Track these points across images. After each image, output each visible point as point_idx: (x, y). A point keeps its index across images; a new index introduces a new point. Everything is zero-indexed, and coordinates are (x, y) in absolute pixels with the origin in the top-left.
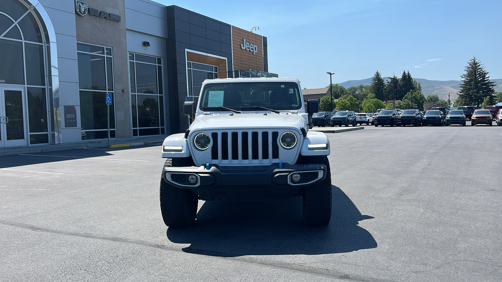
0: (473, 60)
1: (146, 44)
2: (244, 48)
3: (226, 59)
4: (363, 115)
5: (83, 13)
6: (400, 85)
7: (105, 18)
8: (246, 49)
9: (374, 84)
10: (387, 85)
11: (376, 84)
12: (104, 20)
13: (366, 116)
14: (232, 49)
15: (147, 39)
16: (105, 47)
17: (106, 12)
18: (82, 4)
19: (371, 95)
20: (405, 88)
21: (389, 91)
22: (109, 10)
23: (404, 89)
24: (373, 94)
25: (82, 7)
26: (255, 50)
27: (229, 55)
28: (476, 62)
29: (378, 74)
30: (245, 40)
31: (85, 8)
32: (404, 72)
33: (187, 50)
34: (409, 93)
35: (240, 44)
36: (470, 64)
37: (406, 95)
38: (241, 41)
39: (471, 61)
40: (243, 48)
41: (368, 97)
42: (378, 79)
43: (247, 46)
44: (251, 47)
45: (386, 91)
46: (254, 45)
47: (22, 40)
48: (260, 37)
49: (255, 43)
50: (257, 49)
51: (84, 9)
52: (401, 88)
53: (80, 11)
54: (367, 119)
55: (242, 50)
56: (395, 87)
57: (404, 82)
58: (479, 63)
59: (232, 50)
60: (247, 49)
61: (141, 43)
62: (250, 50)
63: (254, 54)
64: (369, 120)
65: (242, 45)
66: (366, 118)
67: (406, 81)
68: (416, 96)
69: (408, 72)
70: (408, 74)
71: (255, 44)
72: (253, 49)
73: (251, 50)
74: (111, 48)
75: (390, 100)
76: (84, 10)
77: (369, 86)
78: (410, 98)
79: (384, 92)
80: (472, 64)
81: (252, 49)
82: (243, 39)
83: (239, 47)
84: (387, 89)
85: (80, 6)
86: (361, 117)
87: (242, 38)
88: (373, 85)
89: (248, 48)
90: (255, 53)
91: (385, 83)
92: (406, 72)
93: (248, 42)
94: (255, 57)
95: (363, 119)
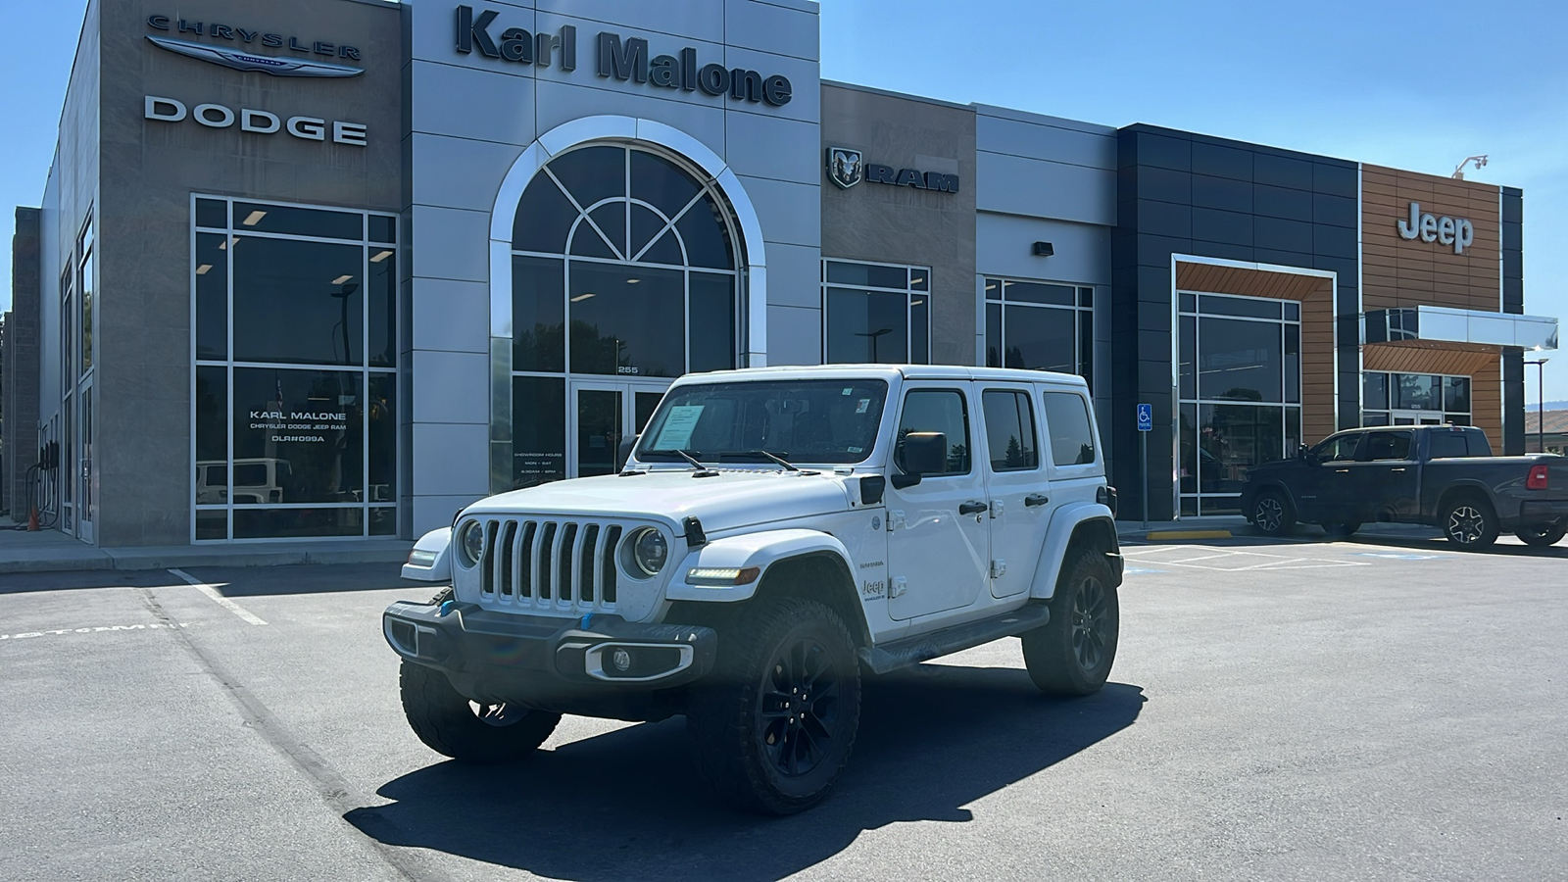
1: (1042, 249)
2: (1413, 235)
3: (1333, 275)
5: (848, 179)
7: (913, 186)
8: (1420, 235)
12: (910, 194)
14: (1360, 239)
15: (1044, 235)
16: (909, 268)
17: (917, 169)
18: (848, 155)
22: (924, 164)
25: (848, 165)
26: (1464, 237)
27: (1345, 265)
30: (1415, 208)
31: (855, 166)
33: (1176, 257)
35: (1397, 223)
38: (1403, 213)
40: (1405, 233)
43: (1425, 228)
44: (1442, 230)
46: (1458, 222)
47: (683, 265)
48: (1493, 189)
49: (1464, 212)
50: (1470, 234)
51: (852, 168)
53: (840, 177)
55: (1400, 243)
59: (1360, 245)
60: (1425, 237)
61: (1027, 248)
62: (1437, 238)
63: (1459, 249)
65: (1403, 225)
71: (1462, 218)
72: (1454, 236)
73: (1443, 240)
74: (929, 269)
76: (853, 171)
81: (1447, 236)
82: (1409, 205)
83: (1392, 232)
85: (840, 162)
87: (1403, 203)
89: (1430, 233)
90: (1463, 247)
93: (1433, 213)
94: (1464, 261)
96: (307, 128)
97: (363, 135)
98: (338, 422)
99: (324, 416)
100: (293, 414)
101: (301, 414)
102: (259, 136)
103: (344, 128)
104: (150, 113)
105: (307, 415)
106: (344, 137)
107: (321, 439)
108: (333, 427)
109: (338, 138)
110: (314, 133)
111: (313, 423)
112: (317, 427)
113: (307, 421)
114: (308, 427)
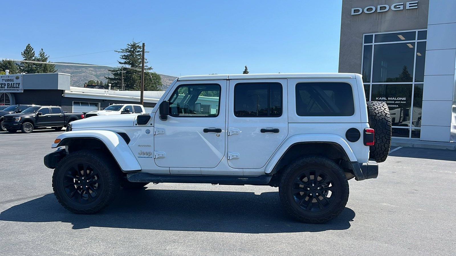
96: (397, 7)
97: (416, 4)
98: (403, 101)
99: (399, 99)
100: (389, 98)
101: (391, 98)
102: (383, 13)
103: (410, 4)
104: (353, 13)
105: (393, 99)
106: (410, 7)
107: (397, 106)
108: (401, 102)
109: (407, 8)
110: (400, 8)
111: (395, 101)
112: (396, 102)
113: (393, 100)
114: (394, 102)
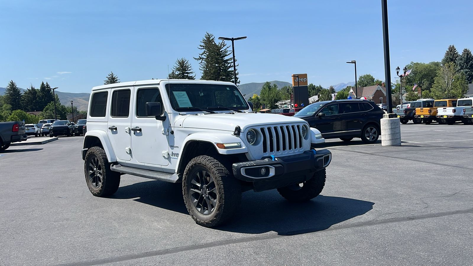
0: (111, 75)
4: (31, 127)
6: (38, 96)
9: (9, 94)
10: (25, 96)
11: (11, 95)
13: (34, 127)
19: (6, 107)
20: (45, 100)
21: (28, 102)
23: (43, 100)
24: (9, 105)
28: (113, 77)
29: (12, 84)
32: (43, 83)
34: (50, 104)
36: (109, 79)
37: (46, 107)
39: (109, 76)
41: (3, 108)
42: (13, 90)
45: (23, 102)
52: (41, 99)
54: (36, 130)
56: (35, 98)
57: (43, 94)
58: (116, 78)
64: (37, 131)
66: (34, 129)
67: (46, 92)
68: (58, 107)
69: (47, 83)
70: (47, 85)
75: (30, 112)
77: (2, 97)
78: (51, 109)
79: (22, 103)
80: (110, 78)
84: (25, 100)
86: (29, 128)
88: (7, 95)
91: (21, 94)
92: (45, 83)
95: (31, 131)
